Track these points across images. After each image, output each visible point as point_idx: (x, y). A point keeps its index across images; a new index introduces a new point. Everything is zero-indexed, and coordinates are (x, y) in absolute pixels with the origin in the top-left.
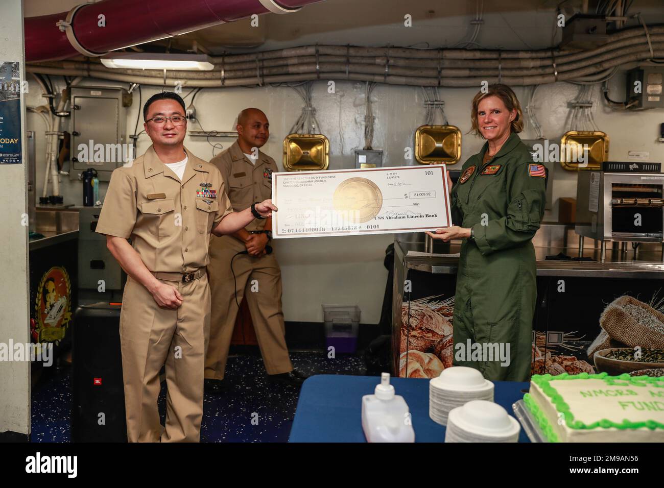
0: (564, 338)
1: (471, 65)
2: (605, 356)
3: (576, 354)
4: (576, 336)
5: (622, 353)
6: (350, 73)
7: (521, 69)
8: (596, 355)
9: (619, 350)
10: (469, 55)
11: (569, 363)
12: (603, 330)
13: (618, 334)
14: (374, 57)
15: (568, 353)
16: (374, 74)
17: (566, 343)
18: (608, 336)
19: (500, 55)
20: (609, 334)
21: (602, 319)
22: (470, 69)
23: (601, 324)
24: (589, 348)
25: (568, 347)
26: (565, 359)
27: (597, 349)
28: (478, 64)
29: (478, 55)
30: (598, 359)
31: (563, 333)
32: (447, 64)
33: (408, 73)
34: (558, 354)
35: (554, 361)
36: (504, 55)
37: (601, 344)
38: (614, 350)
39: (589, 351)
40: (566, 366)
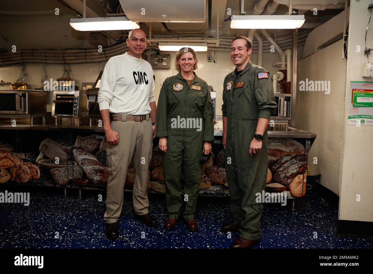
0: (27, 155)
1: (75, 55)
2: (42, 163)
3: (31, 162)
4: (31, 154)
5: (48, 162)
6: (33, 59)
7: (93, 55)
8: (39, 162)
9: (47, 161)
10: (75, 51)
11: (30, 165)
12: (41, 152)
13: (46, 154)
14: (41, 53)
15: (29, 161)
16: (42, 60)
17: (28, 157)
18: (43, 155)
19: (86, 51)
20: (43, 154)
21: (40, 148)
22: (75, 56)
23: (40, 150)
24: (37, 160)
25: (29, 159)
26: (28, 164)
27: (39, 160)
28: (78, 54)
29: (78, 51)
30: (40, 164)
31: (26, 153)
32: (67, 55)
33: (53, 59)
34: (25, 162)
35: (24, 164)
36: (87, 51)
37: (40, 158)
38: (45, 160)
39: (37, 161)
40: (29, 167)
